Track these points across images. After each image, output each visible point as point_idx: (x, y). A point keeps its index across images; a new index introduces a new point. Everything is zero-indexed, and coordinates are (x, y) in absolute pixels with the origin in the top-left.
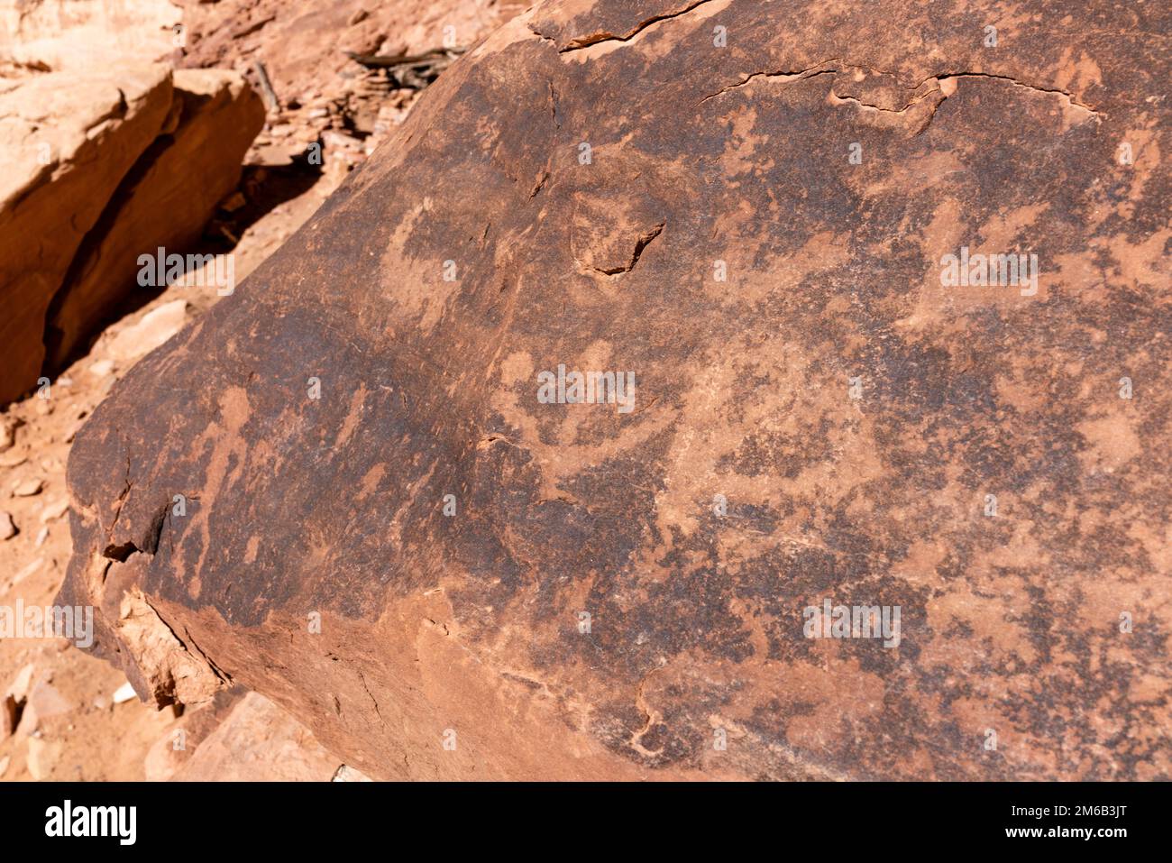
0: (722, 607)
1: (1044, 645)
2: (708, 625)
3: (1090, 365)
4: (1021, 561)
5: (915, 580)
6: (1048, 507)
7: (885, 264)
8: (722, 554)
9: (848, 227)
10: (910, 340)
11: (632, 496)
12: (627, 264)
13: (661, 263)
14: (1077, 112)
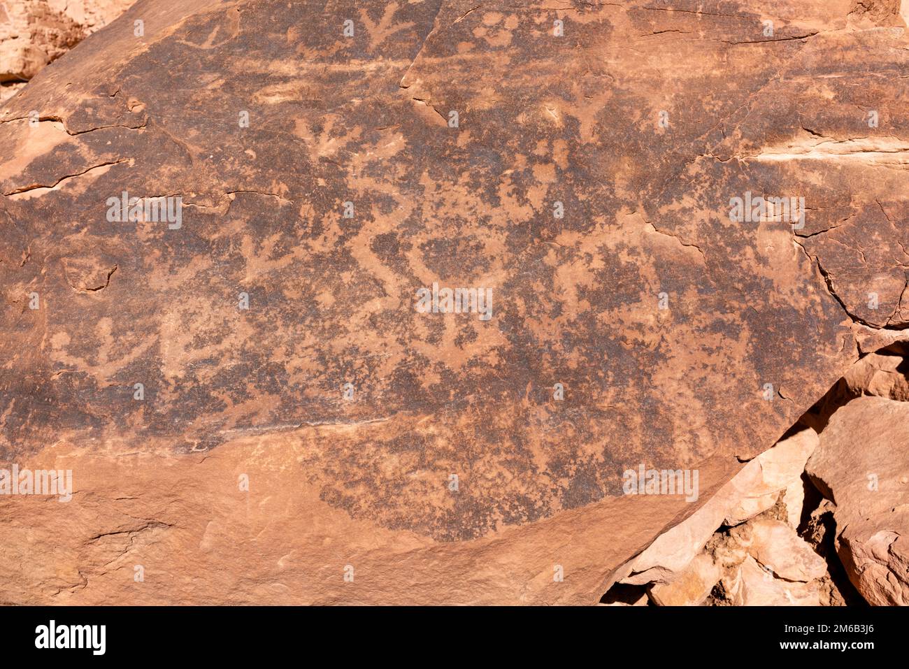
0: (208, 396)
1: (325, 363)
2: (205, 404)
3: (313, 279)
4: (311, 343)
5: (278, 361)
6: (313, 324)
7: (228, 263)
8: (200, 378)
9: (207, 252)
10: (248, 286)
11: (149, 372)
12: (105, 284)
13: (122, 281)
14: (283, 202)
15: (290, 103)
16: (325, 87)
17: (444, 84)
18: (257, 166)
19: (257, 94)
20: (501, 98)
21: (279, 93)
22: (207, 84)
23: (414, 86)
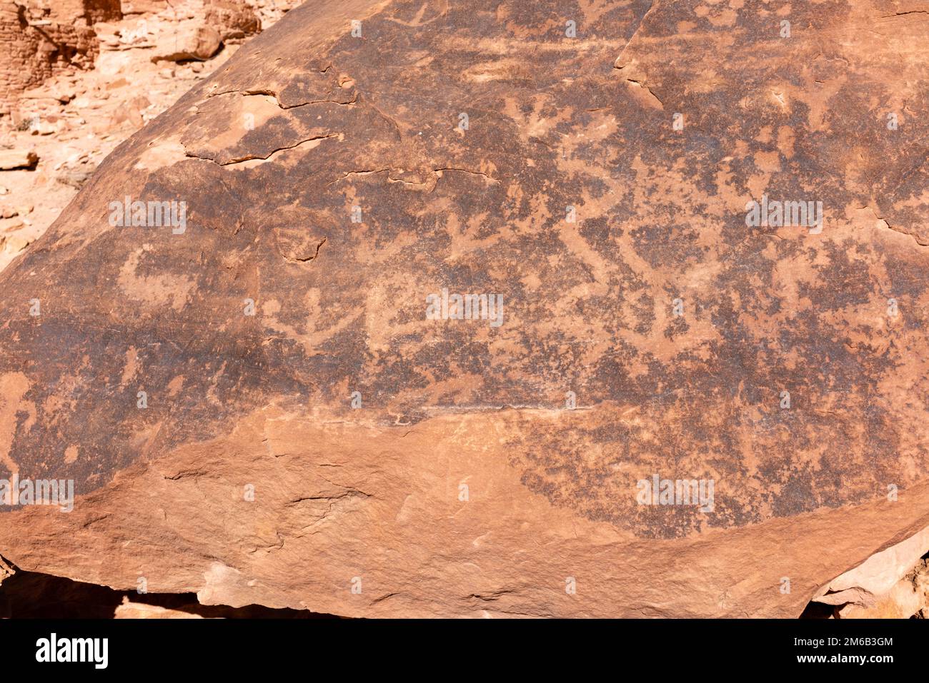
0: (411, 372)
1: (529, 347)
2: (407, 379)
3: (519, 261)
4: (515, 325)
5: (482, 341)
6: (518, 307)
7: (433, 240)
8: (403, 354)
9: (413, 229)
10: (453, 264)
11: (354, 344)
12: (314, 255)
13: (330, 253)
14: (491, 181)
15: (499, 81)
16: (536, 66)
17: (661, 65)
18: (465, 145)
19: (466, 72)
20: (723, 81)
21: (488, 71)
22: (416, 61)
23: (629, 67)
